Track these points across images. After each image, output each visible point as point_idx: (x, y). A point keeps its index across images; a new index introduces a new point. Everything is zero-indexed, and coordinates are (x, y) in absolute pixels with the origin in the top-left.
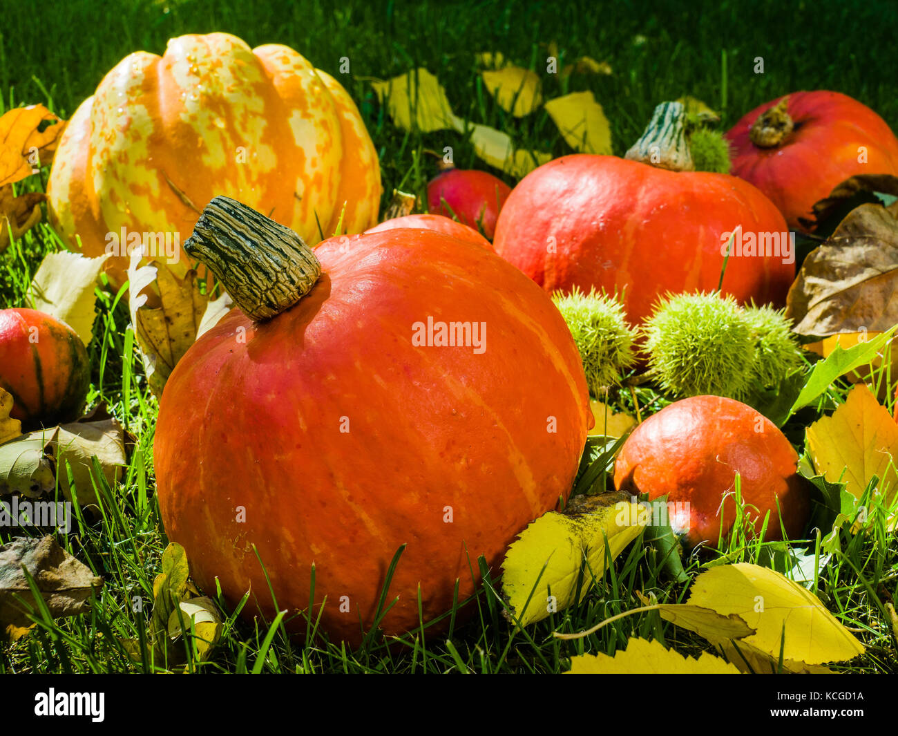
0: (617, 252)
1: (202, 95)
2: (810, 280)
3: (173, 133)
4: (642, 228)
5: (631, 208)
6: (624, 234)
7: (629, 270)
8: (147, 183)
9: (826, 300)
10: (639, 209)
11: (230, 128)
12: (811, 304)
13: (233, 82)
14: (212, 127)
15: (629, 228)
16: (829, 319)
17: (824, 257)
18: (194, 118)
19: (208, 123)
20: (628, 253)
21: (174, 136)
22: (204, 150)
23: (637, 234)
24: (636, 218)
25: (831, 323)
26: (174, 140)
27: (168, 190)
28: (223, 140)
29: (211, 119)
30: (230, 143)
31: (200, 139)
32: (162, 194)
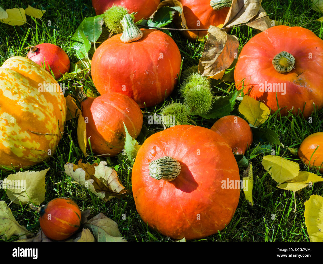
0: (154, 78)
1: (24, 99)
2: (203, 62)
3: (23, 116)
4: (158, 69)
5: (152, 65)
6: (154, 72)
7: (159, 81)
8: (26, 137)
9: (210, 66)
10: (154, 63)
11: (40, 105)
12: (205, 68)
13: (27, 89)
14: (35, 108)
15: (155, 71)
16: (213, 71)
17: (205, 56)
18: (27, 109)
19: (33, 108)
20: (157, 77)
21: (24, 117)
22: (37, 117)
23: (157, 71)
24: (155, 67)
25: (214, 72)
26: (25, 119)
27: (33, 134)
28: (40, 110)
29: (33, 106)
30: (43, 110)
31: (34, 114)
32: (31, 137)
